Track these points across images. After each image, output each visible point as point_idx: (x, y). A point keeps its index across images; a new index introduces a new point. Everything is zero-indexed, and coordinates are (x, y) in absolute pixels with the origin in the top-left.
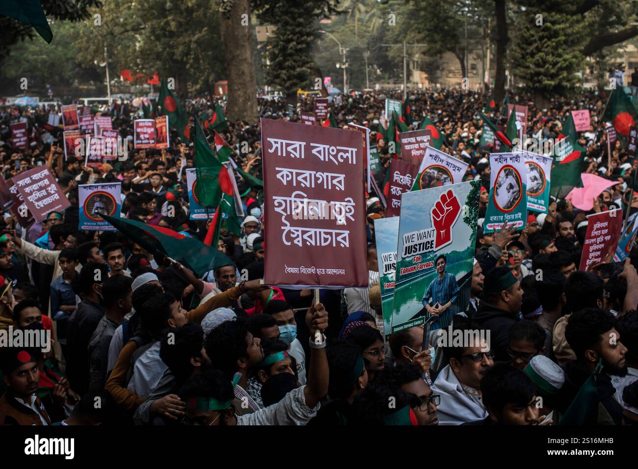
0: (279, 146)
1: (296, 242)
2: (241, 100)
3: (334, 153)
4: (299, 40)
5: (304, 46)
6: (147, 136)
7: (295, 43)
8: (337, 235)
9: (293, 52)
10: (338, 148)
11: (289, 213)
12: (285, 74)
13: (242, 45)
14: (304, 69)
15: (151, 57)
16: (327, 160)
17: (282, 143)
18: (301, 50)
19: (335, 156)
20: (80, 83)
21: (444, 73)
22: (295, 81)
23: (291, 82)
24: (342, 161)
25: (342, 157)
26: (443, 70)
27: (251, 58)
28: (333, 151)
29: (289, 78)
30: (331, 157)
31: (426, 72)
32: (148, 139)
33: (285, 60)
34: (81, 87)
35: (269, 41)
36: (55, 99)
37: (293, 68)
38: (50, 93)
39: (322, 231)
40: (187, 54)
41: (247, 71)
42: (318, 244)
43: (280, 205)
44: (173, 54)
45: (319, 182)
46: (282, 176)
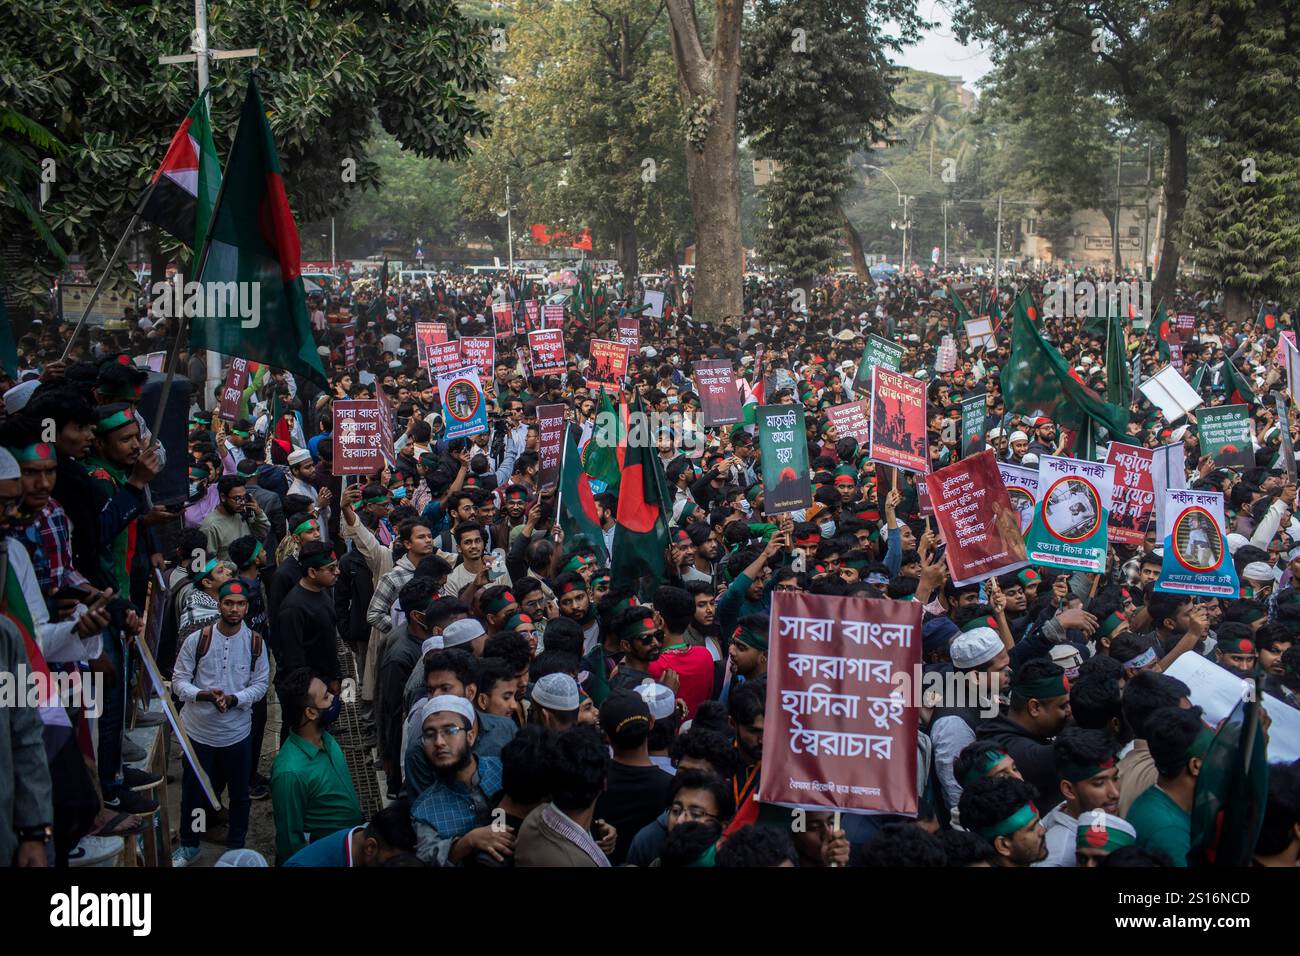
0: (795, 626)
1: (808, 749)
2: (715, 289)
3: (878, 633)
4: (819, 190)
5: (827, 199)
6: (551, 356)
7: (812, 194)
8: (873, 742)
9: (809, 208)
10: (884, 625)
11: (802, 712)
12: (794, 246)
13: (721, 197)
14: (825, 238)
15: (580, 204)
16: (865, 642)
17: (800, 623)
18: (821, 206)
19: (879, 638)
20: (470, 240)
21: (1081, 241)
22: (809, 257)
23: (803, 259)
24: (888, 643)
25: (889, 638)
26: (1080, 235)
27: (736, 219)
28: (876, 630)
29: (800, 253)
30: (872, 638)
31: (1049, 239)
32: (554, 360)
33: (794, 222)
34: (470, 246)
35: (768, 189)
36: (426, 265)
37: (808, 236)
38: (420, 255)
39: (850, 736)
40: (638, 201)
41: (727, 241)
42: (843, 753)
43: (791, 701)
44: (615, 200)
45: (851, 671)
46: (797, 665)
